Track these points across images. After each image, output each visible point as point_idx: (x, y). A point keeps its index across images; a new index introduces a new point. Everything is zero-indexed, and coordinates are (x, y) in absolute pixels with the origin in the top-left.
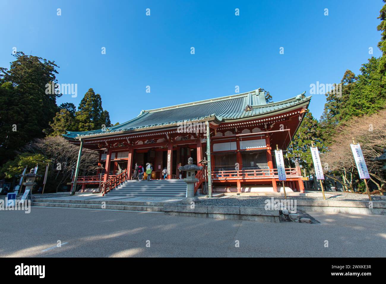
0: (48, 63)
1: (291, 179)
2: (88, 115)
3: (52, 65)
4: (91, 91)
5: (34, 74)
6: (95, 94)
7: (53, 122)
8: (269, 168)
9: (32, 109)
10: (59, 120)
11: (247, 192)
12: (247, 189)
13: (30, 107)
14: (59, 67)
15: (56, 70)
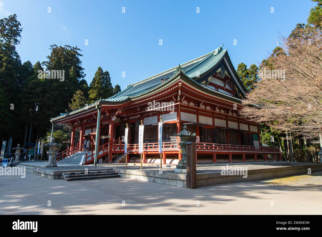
0: (73, 49)
1: (174, 152)
2: (97, 93)
3: (76, 50)
4: (100, 69)
5: (57, 65)
6: (104, 72)
7: (71, 103)
8: (177, 141)
9: (58, 93)
10: (75, 101)
11: (152, 163)
12: (149, 160)
13: (56, 92)
14: (81, 50)
15: (79, 54)
